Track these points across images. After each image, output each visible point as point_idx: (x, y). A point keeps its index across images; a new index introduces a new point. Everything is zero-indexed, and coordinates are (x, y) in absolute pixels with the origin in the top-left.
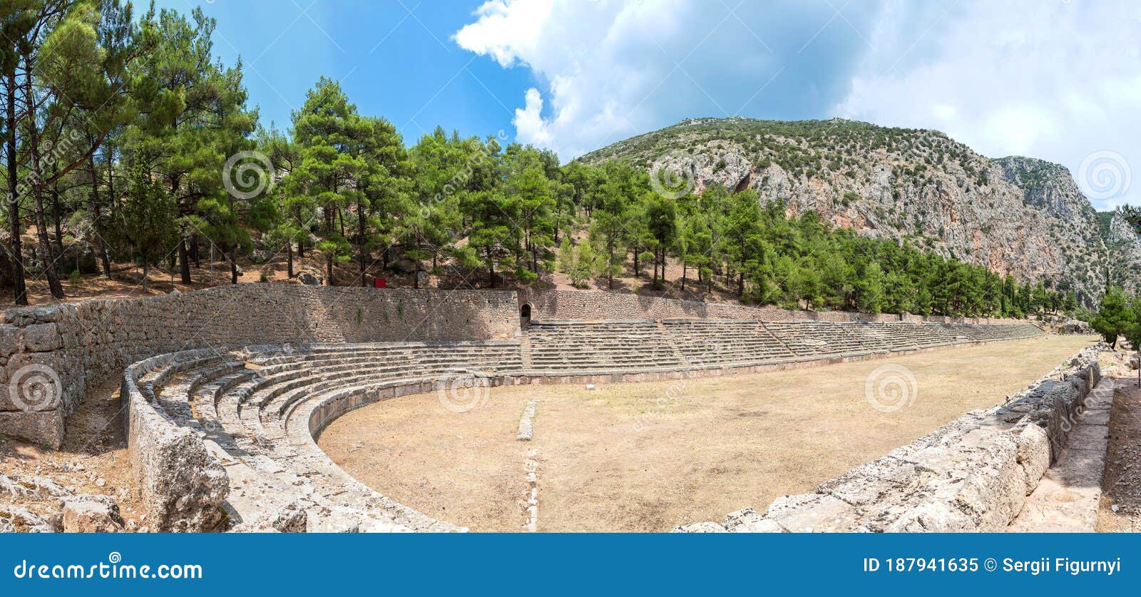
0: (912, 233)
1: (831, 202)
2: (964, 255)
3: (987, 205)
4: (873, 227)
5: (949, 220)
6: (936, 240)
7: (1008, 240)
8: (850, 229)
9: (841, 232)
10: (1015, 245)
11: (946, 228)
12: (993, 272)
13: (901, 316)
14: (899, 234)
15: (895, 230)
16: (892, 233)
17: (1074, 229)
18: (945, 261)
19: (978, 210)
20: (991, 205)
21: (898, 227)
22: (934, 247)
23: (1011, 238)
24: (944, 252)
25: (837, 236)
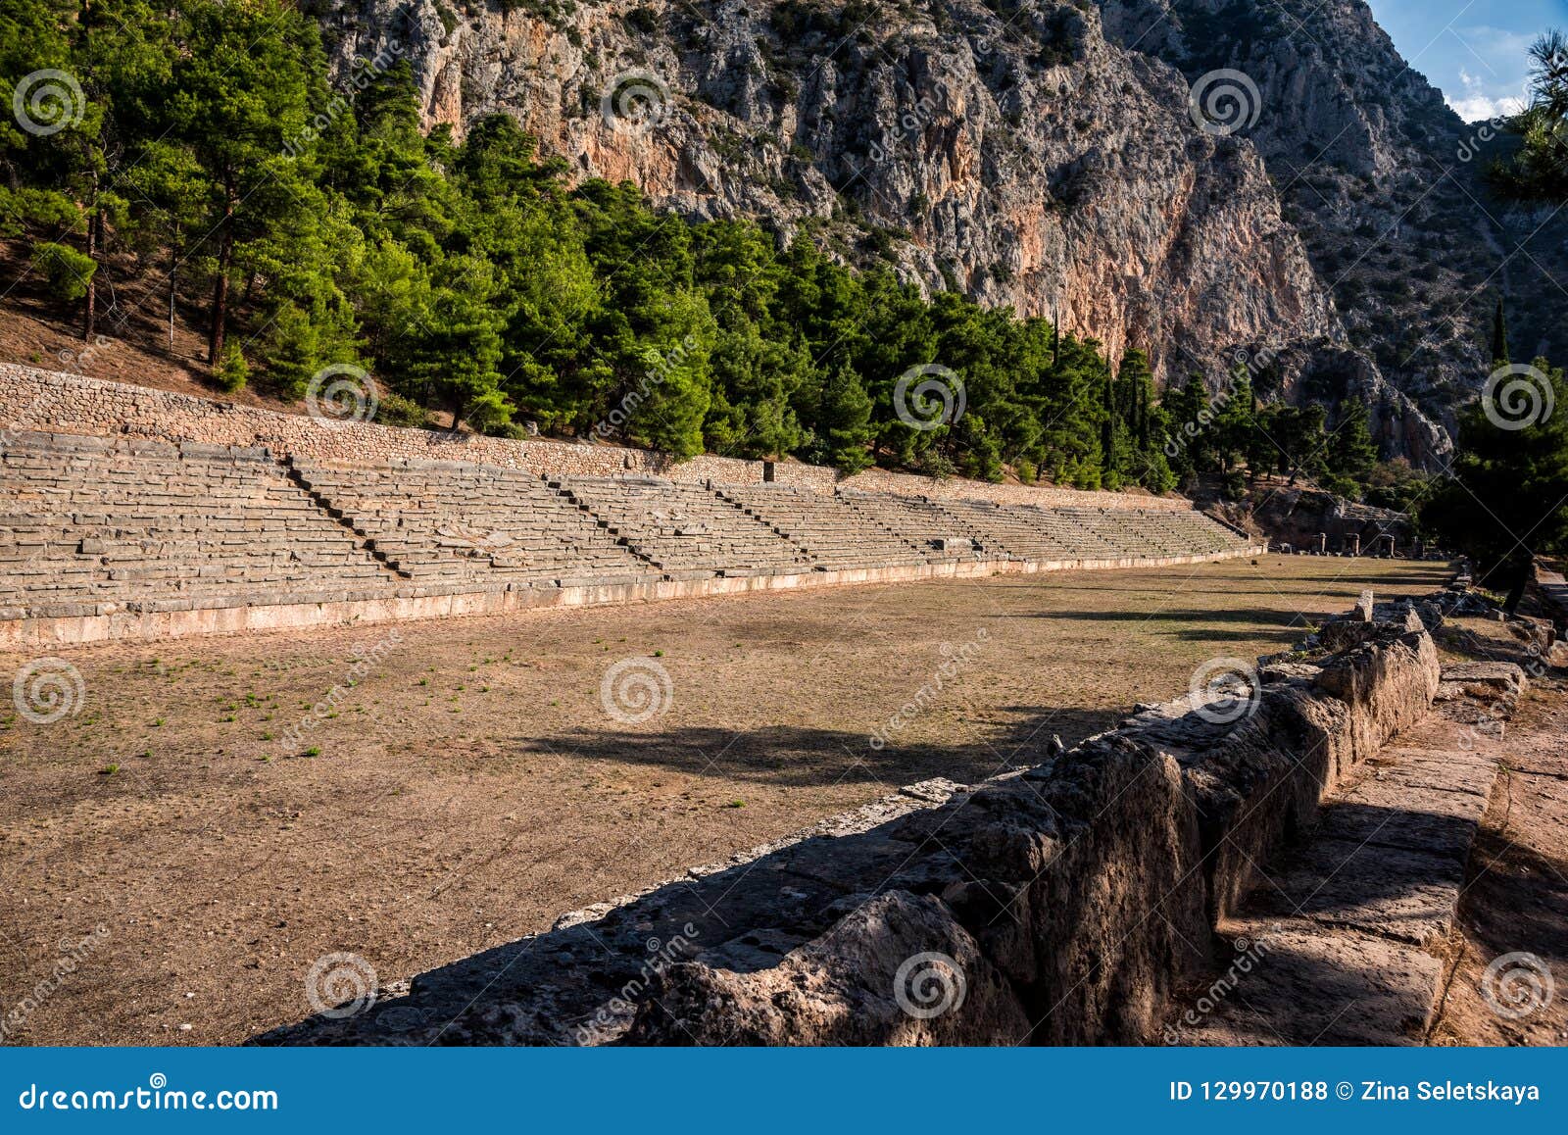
0: (826, 210)
1: (574, 97)
2: (989, 283)
3: (1069, 126)
4: (701, 185)
5: (945, 171)
6: (897, 235)
7: (1134, 234)
8: (624, 185)
9: (594, 191)
10: (1158, 251)
11: (934, 199)
12: (1078, 339)
13: (769, 467)
14: (784, 213)
15: (770, 200)
16: (763, 209)
17: (1370, 189)
18: (925, 298)
19: (1035, 143)
20: (1080, 126)
21: (781, 191)
22: (892, 258)
23: (1145, 229)
24: (923, 269)
25: (582, 204)
